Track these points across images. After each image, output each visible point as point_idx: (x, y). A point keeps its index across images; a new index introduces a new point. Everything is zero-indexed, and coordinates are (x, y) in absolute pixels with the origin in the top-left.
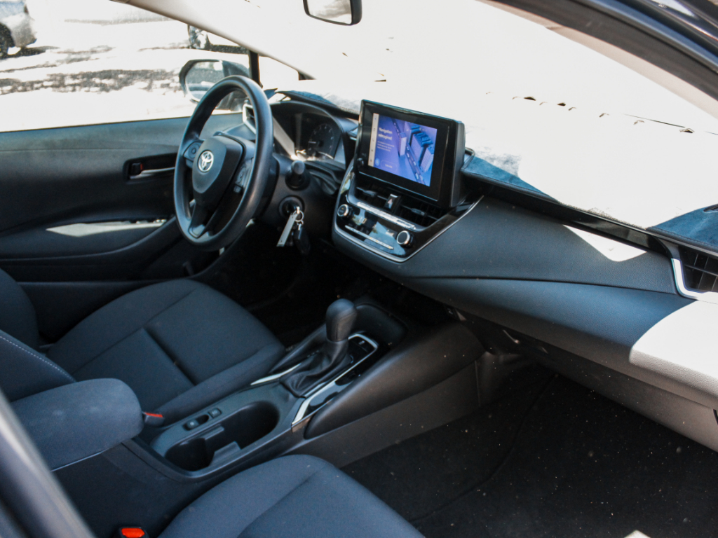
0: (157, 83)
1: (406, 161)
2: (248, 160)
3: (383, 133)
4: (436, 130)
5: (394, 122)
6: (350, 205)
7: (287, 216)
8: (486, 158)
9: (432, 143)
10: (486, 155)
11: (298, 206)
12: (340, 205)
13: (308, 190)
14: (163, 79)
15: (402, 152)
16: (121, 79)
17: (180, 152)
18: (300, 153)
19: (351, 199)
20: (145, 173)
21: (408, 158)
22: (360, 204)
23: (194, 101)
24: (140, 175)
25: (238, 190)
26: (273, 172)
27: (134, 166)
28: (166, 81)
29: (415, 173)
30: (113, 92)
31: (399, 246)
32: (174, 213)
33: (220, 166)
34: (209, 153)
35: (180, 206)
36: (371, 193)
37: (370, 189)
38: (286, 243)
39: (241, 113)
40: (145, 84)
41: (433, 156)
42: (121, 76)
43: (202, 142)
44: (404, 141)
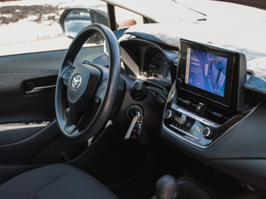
0: (46, 16)
1: (209, 80)
2: (104, 80)
3: (193, 61)
4: (226, 59)
5: (200, 53)
6: (173, 110)
7: (132, 118)
8: (261, 77)
9: (224, 68)
10: (262, 75)
11: (139, 111)
12: (166, 110)
13: (146, 100)
14: (50, 13)
15: (206, 74)
16: (18, 13)
17: (60, 75)
18: (144, 74)
19: (174, 106)
20: (36, 89)
21: (210, 78)
22: (180, 110)
23: (70, 37)
24: (33, 91)
25: (97, 101)
26: (121, 88)
27: (28, 84)
28: (52, 14)
29: (214, 88)
30: (11, 24)
31: (204, 138)
32: (55, 116)
33: (86, 85)
34: (79, 76)
35: (59, 112)
36: (187, 102)
37: (187, 99)
38: (130, 137)
39: (103, 46)
40: (36, 17)
41: (225, 76)
42: (17, 11)
43: (74, 68)
44: (207, 66)
